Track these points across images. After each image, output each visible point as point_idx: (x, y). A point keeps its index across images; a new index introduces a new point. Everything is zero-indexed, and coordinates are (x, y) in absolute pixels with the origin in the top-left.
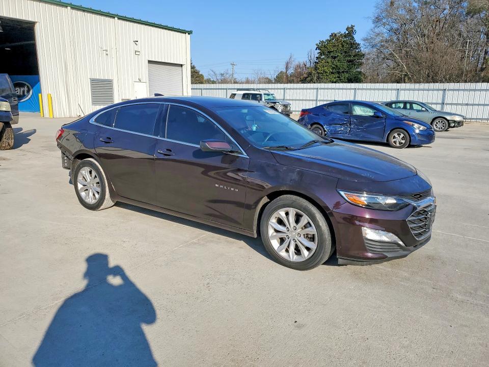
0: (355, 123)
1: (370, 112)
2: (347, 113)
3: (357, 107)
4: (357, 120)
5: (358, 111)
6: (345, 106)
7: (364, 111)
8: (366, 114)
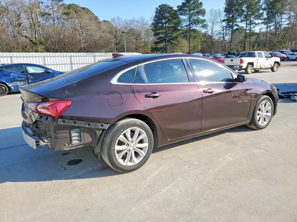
0: (31, 79)
1: (40, 70)
2: (23, 72)
3: (30, 68)
4: (33, 76)
5: (31, 70)
6: (19, 68)
7: (36, 70)
8: (38, 72)
